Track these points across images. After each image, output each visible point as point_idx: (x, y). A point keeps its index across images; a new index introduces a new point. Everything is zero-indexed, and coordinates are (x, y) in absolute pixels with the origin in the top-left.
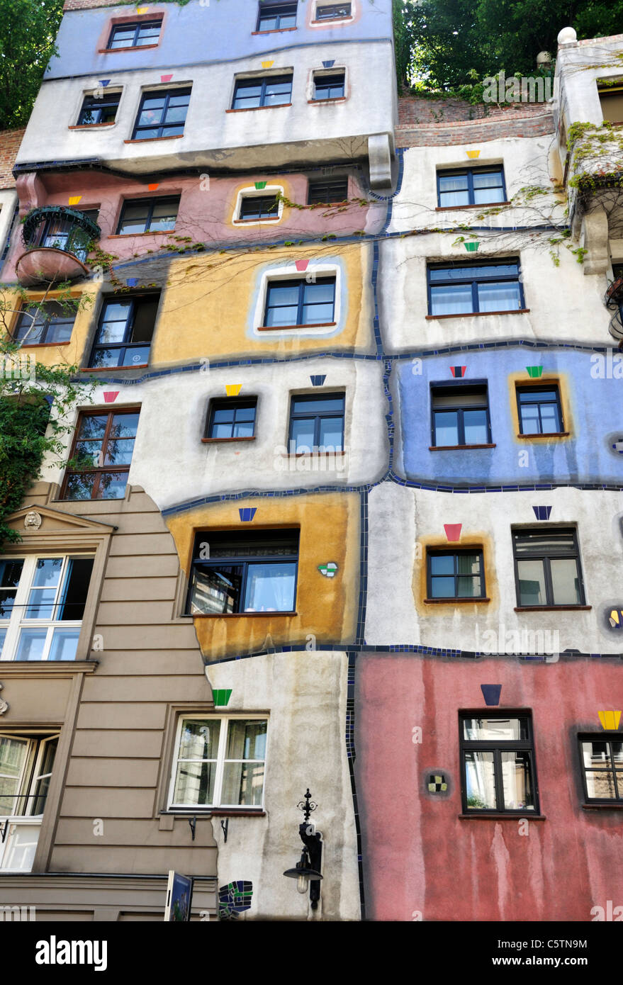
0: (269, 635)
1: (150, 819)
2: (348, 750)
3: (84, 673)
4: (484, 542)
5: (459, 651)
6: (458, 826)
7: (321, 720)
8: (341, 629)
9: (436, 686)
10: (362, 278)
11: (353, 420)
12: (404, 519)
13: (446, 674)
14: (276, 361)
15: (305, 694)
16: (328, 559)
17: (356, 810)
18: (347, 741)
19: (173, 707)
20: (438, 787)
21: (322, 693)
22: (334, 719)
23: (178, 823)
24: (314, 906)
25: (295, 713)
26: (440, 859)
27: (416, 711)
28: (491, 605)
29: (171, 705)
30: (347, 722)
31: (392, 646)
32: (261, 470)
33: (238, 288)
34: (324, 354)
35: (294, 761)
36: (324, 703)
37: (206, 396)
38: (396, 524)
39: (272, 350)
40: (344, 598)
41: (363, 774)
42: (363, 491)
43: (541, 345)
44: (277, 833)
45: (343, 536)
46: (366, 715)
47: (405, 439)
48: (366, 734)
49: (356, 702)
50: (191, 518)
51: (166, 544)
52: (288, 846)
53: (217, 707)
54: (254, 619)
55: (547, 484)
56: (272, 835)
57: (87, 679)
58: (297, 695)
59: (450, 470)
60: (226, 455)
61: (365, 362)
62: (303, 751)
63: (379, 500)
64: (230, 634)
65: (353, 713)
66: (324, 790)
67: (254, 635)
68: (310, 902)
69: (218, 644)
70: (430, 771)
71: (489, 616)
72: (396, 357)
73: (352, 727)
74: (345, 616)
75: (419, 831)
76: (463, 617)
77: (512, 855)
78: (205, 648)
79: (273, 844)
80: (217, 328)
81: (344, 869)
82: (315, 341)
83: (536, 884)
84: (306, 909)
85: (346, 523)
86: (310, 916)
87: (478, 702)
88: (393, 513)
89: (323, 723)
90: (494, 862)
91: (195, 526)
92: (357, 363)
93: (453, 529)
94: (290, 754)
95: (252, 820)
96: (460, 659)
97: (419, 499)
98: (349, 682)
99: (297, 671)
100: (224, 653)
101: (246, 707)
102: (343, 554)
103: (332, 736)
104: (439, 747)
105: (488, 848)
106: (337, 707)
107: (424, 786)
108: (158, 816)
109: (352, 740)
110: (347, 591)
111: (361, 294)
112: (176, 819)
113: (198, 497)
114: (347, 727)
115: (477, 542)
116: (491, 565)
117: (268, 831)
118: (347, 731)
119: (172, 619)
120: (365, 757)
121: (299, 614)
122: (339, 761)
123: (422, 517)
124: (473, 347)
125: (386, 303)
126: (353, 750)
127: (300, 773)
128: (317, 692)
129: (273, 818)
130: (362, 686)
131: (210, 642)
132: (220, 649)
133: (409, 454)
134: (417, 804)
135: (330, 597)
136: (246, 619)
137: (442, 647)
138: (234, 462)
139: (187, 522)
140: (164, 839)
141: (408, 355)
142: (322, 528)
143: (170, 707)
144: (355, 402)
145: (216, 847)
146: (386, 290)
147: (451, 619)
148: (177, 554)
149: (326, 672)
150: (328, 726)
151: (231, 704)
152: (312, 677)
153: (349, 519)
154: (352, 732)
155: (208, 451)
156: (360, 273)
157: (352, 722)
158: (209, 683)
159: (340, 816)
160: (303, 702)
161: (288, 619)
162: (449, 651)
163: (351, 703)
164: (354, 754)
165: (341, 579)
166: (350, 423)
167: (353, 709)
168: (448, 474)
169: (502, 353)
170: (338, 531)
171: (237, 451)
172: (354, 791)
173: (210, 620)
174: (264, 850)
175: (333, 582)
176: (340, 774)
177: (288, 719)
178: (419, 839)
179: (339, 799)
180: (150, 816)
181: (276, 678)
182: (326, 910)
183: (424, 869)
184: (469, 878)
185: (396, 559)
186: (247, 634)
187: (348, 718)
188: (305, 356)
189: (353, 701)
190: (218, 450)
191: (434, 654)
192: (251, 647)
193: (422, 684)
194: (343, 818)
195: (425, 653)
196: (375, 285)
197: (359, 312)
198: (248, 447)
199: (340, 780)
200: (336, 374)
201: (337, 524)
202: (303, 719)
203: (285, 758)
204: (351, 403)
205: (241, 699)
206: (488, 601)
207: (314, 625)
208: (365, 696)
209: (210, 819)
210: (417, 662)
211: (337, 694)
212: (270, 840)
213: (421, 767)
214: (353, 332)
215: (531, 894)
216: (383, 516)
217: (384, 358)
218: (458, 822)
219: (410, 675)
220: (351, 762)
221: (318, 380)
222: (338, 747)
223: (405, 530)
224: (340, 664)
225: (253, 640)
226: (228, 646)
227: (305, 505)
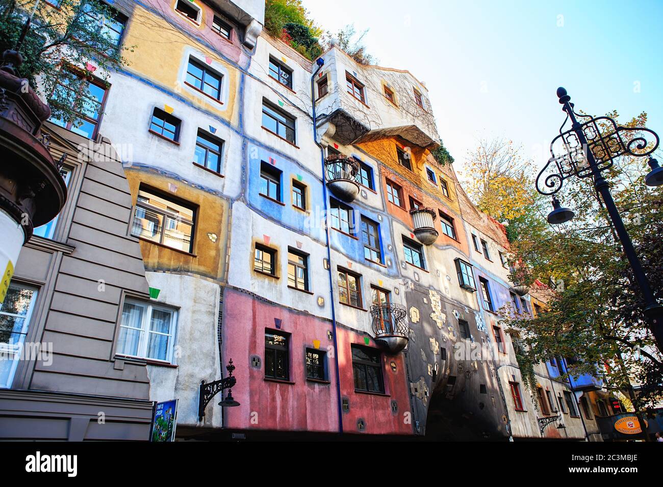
0: (181, 263)
1: (107, 361)
2: (219, 338)
3: (64, 252)
4: (278, 250)
5: (267, 299)
6: (263, 383)
7: (207, 319)
8: (217, 272)
9: (257, 314)
10: (236, 88)
11: (228, 161)
12: (247, 224)
13: (261, 309)
14: (192, 106)
15: (199, 303)
16: (213, 232)
17: (221, 371)
18: (218, 333)
19: (125, 292)
20: (256, 363)
21: (207, 304)
22: (212, 320)
23: (126, 365)
24: (200, 420)
25: (194, 312)
26: (256, 399)
27: (249, 326)
28: (280, 280)
29: (124, 290)
30: (219, 323)
31: (240, 289)
32: (182, 165)
33: (174, 50)
34: (217, 117)
35: (192, 339)
36: (208, 310)
37: (153, 104)
38: (244, 225)
39: (191, 99)
40: (219, 256)
41: (225, 352)
42: (231, 201)
43: (302, 167)
44: (182, 378)
45: (220, 222)
46: (227, 321)
47: (250, 184)
48: (227, 331)
49: (223, 313)
50: (140, 175)
51: (125, 185)
52: (188, 386)
53: (151, 298)
54: (174, 252)
55: (301, 232)
56: (180, 379)
57: (64, 257)
58: (195, 302)
59: (267, 208)
60: (161, 146)
61: (235, 133)
62: (197, 335)
63: (237, 209)
64: (160, 257)
65: (221, 319)
66: (207, 358)
67: (174, 260)
68: (198, 417)
69: (153, 260)
70: (253, 355)
71: (278, 286)
72: (248, 139)
73: (221, 326)
74: (219, 265)
75: (248, 384)
76: (269, 283)
77: (282, 399)
78: (146, 260)
79: (180, 384)
80: (161, 66)
81: (215, 401)
82: (213, 108)
83: (290, 412)
84: (196, 421)
85: (222, 215)
86: (198, 424)
87: (273, 326)
88: (243, 219)
89: (207, 321)
90: (276, 402)
91: (143, 182)
92: (231, 131)
93: (267, 238)
94: (191, 335)
95: (169, 369)
96: (267, 303)
97: (254, 217)
98: (220, 302)
99: (195, 289)
100: (156, 267)
101: (168, 302)
102: (220, 231)
103: (211, 329)
104: (257, 344)
105: (274, 395)
106: (214, 314)
107: (251, 362)
108: (114, 360)
109: (221, 333)
110: (221, 251)
111: (235, 96)
112: (125, 363)
113: (145, 164)
114: (219, 326)
115: (276, 248)
116: (280, 262)
117: (178, 377)
118: (218, 328)
119: (127, 235)
120: (226, 342)
121: (198, 257)
122: (214, 343)
123: (254, 226)
124: (278, 153)
125: (245, 107)
126: (221, 338)
127: (195, 346)
128: (205, 303)
129: (181, 369)
130: (226, 306)
131: (148, 257)
132: (154, 264)
133: (251, 192)
134: (248, 371)
135: (213, 253)
136: (169, 250)
137: (260, 295)
138: (167, 153)
139: (136, 177)
140: (117, 375)
141: (253, 141)
142: (210, 212)
143: (123, 292)
144: (229, 152)
145: (148, 383)
146: (246, 101)
147: (264, 282)
148: (130, 194)
149: (210, 293)
150: (210, 323)
151: (159, 299)
152: (202, 294)
153: (223, 213)
154: (221, 329)
155: (152, 138)
156: (235, 83)
157: (221, 324)
158: (147, 283)
159: (214, 373)
160: (198, 307)
161: (192, 257)
162: (263, 298)
163: (221, 313)
164: (221, 341)
165: (218, 245)
166: (226, 162)
167: (221, 317)
168: (266, 210)
169: (289, 162)
170: (218, 218)
171: (169, 147)
172: (221, 361)
173: (149, 244)
174: (175, 387)
175: (214, 245)
176: (215, 350)
177: (190, 314)
178: (248, 388)
179: (214, 363)
180: (108, 359)
181: (184, 289)
182: (206, 421)
183: (249, 403)
184: (267, 408)
185: (243, 243)
186: (170, 259)
187: (219, 321)
188: (207, 113)
189: (221, 312)
190: (158, 141)
191: (257, 297)
192: (172, 268)
193: (251, 311)
194: (215, 374)
195: (253, 296)
196: (241, 95)
197: (233, 105)
198: (175, 148)
199: (214, 353)
200: (221, 132)
201: (218, 214)
202: (197, 316)
203: (187, 337)
204: (227, 151)
205: (165, 297)
206: (278, 278)
207: (204, 266)
208: (227, 311)
209: (145, 366)
210: (250, 300)
211: (215, 307)
212: (179, 382)
213: (250, 352)
214: (230, 114)
215: (288, 415)
216: (238, 218)
217: (243, 136)
218: (263, 382)
219: (247, 305)
220: (220, 344)
221: (213, 130)
222: (214, 336)
223: (248, 230)
224: (216, 291)
225: (173, 264)
226: (158, 262)
227: (203, 196)
